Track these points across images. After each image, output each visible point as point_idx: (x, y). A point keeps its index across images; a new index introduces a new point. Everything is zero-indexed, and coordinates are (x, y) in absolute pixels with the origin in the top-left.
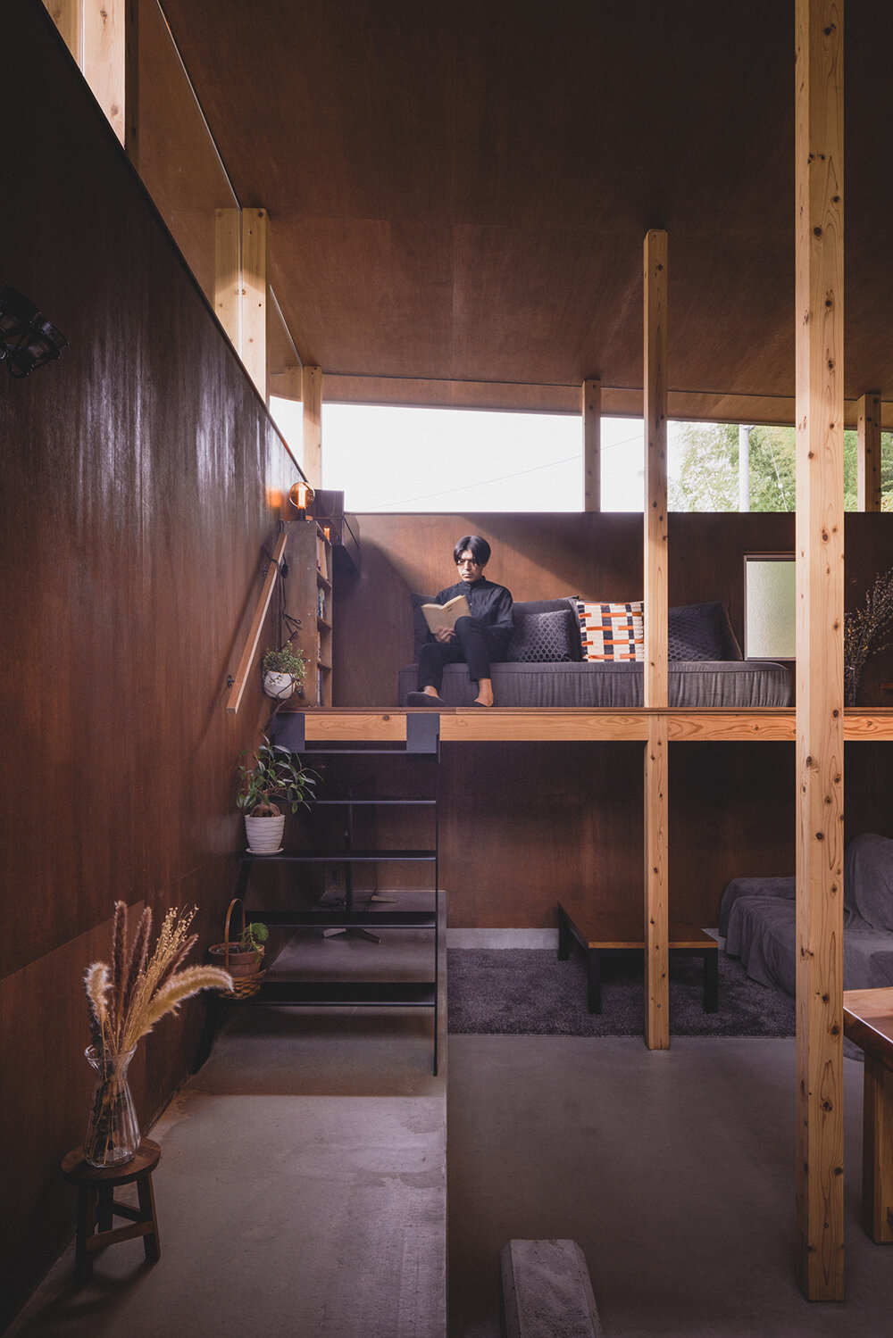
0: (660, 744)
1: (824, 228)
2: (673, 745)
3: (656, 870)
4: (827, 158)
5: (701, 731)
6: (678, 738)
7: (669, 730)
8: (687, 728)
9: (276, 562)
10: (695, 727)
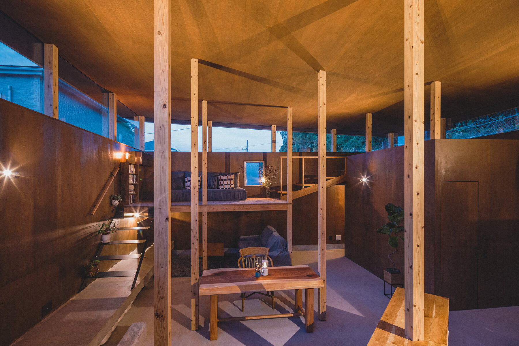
0: (205, 212)
1: (194, 131)
2: (208, 213)
3: (204, 240)
4: (194, 118)
5: (214, 209)
6: (209, 211)
7: (207, 209)
8: (211, 209)
9: (114, 176)
10: (213, 209)
